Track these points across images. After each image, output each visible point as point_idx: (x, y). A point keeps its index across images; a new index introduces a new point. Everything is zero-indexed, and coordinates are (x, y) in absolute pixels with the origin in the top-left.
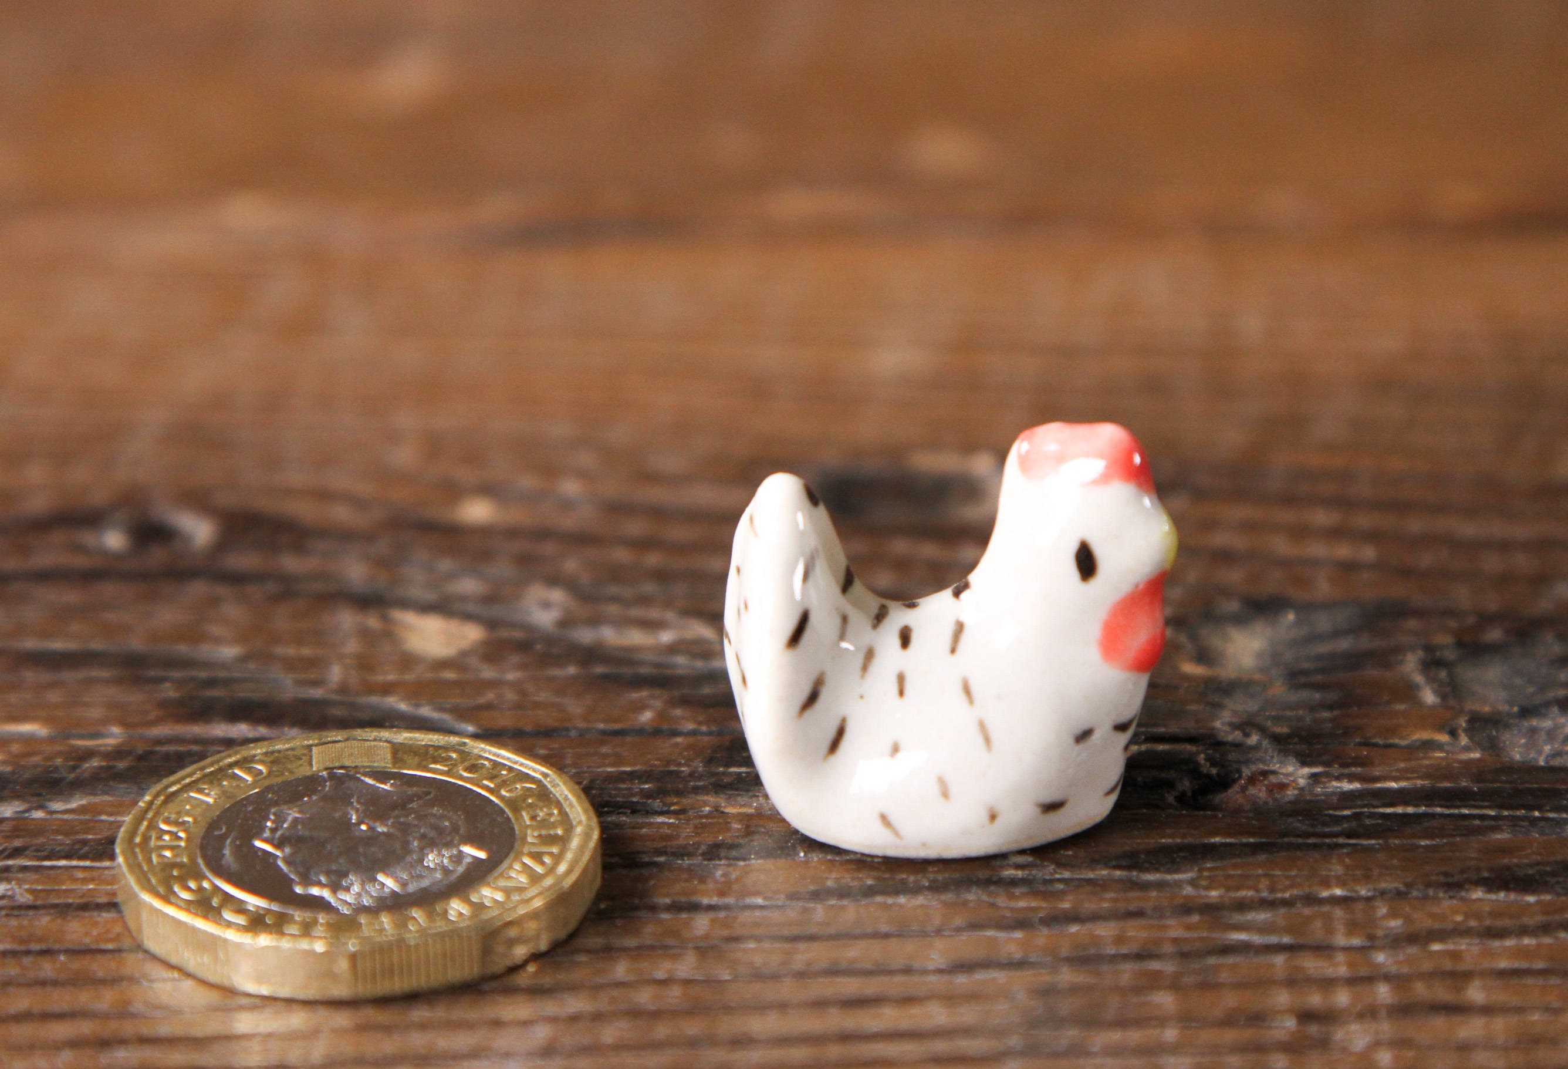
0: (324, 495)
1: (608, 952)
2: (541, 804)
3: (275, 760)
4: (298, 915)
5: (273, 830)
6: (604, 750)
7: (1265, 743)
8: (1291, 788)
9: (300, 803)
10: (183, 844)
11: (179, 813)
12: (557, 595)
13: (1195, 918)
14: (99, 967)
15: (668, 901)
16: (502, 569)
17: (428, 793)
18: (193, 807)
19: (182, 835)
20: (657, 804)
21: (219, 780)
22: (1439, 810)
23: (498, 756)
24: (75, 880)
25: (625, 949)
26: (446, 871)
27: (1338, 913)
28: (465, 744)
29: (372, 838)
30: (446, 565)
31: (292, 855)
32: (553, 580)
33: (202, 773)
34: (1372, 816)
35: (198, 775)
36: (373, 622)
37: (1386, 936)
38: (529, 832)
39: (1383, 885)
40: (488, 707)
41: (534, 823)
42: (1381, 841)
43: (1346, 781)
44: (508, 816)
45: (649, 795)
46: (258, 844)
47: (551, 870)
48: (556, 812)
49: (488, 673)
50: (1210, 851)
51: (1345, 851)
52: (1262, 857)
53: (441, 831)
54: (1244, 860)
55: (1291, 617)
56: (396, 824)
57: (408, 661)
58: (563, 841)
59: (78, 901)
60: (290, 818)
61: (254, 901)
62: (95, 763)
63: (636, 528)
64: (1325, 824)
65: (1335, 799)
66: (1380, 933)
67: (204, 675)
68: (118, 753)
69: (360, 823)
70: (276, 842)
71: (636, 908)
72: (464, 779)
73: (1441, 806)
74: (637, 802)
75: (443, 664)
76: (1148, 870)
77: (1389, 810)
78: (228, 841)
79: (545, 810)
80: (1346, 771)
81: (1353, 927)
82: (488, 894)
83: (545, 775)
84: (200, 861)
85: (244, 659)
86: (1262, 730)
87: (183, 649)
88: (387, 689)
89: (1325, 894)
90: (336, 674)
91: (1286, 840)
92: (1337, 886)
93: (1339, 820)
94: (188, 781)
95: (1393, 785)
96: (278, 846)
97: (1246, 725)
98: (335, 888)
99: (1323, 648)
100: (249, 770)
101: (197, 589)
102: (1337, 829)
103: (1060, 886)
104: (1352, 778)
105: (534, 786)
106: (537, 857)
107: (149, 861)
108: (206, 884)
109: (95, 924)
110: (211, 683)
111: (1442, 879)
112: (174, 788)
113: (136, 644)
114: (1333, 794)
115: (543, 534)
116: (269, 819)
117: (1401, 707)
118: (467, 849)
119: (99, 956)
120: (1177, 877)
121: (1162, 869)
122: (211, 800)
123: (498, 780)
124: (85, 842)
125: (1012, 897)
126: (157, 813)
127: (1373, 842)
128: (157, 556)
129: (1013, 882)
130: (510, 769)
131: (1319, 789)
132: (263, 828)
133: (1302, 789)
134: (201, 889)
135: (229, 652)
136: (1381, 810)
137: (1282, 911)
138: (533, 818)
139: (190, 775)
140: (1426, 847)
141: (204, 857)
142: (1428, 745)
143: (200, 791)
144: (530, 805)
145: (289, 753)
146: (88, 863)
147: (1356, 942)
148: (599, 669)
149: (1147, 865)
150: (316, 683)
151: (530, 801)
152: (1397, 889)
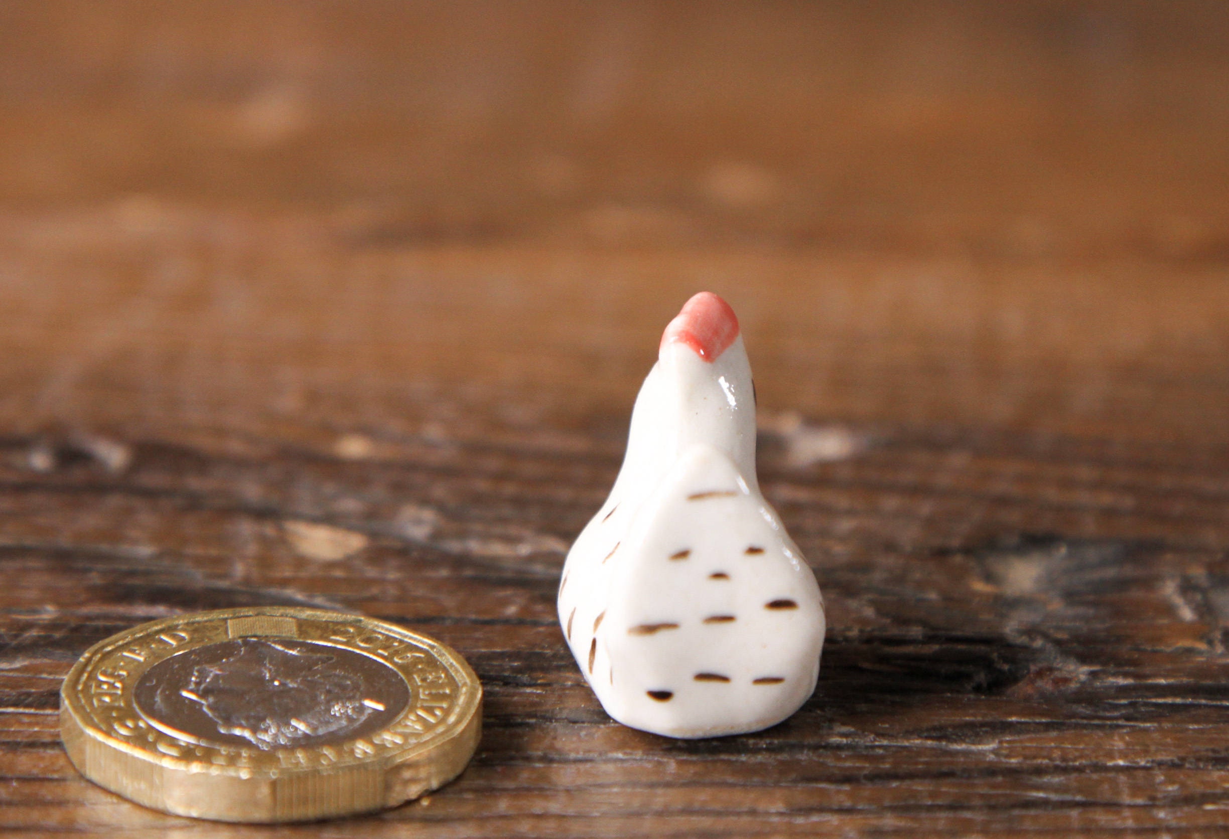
0: (220, 432)
1: (490, 792)
2: (429, 669)
3: (195, 629)
4: (224, 750)
5: (198, 684)
6: (478, 635)
7: (1049, 646)
8: (1074, 682)
9: (219, 663)
10: (119, 692)
11: (115, 668)
12: (428, 515)
13: (1000, 779)
14: (47, 792)
16: (379, 492)
17: (332, 659)
18: (127, 664)
19: (118, 685)
20: (525, 678)
21: (148, 643)
22: (1203, 702)
23: (390, 630)
24: (21, 723)
25: (505, 790)
26: (350, 719)
27: (1122, 778)
28: (360, 621)
29: (284, 691)
30: (329, 488)
31: (215, 703)
32: (425, 501)
33: (133, 637)
34: (1146, 704)
35: (129, 639)
36: (269, 530)
37: (1165, 797)
38: (421, 690)
39: (1159, 758)
40: (374, 599)
41: (425, 684)
42: (1156, 725)
43: (1121, 677)
44: (401, 678)
45: (519, 670)
46: (185, 694)
47: (442, 721)
48: (443, 675)
49: (371, 572)
50: (1007, 727)
51: (1125, 731)
52: (1054, 734)
53: (343, 688)
54: (1038, 736)
55: (1063, 550)
56: (304, 680)
57: (301, 561)
58: (452, 698)
59: (25, 740)
60: (212, 675)
61: (184, 738)
62: (34, 633)
63: (493, 464)
64: (1105, 710)
65: (1113, 691)
66: (1159, 795)
67: (124, 567)
68: (53, 626)
69: (272, 680)
70: (200, 693)
71: (512, 758)
72: (361, 649)
73: (1205, 699)
74: (509, 677)
75: (332, 565)
76: (955, 741)
77: (1161, 701)
78: (159, 692)
79: (433, 674)
80: (1121, 670)
81: (1135, 790)
82: (388, 737)
83: (432, 647)
84: (135, 706)
85: (160, 556)
86: (1046, 636)
87: (104, 547)
88: (285, 582)
89: (1110, 764)
90: (239, 570)
91: (1073, 721)
92: (1120, 758)
93: (1116, 707)
94: (121, 643)
95: (1163, 681)
96: (204, 694)
97: (1031, 631)
98: (255, 730)
99: (1096, 575)
100: (174, 637)
101: (114, 501)
102: (1116, 714)
103: (881, 751)
104: (1126, 675)
105: (422, 655)
106: (430, 710)
107: (92, 704)
108: (142, 724)
109: (42, 758)
110: (132, 573)
111: (1210, 754)
112: (109, 648)
113: (65, 541)
114: (1110, 687)
115: (412, 467)
116: (194, 675)
117: (1164, 621)
118: (368, 703)
119: (47, 784)
120: (980, 747)
121: (967, 740)
122: (142, 659)
123: (391, 650)
124: (29, 695)
125: (839, 759)
126: (94, 669)
127: (1148, 725)
128: (78, 474)
129: (839, 747)
130: (401, 642)
131: (1098, 684)
132: (188, 682)
133: (1083, 683)
134: (137, 727)
135: (145, 550)
136: (1154, 700)
137: (1074, 775)
138: (424, 680)
139: (123, 639)
140: (1194, 730)
141: (139, 703)
142: (1190, 651)
143: (133, 651)
144: (421, 670)
145: (207, 624)
146: (32, 711)
147: (1140, 801)
148: (468, 572)
149: (954, 737)
150: (224, 576)
151: (420, 666)
152: (1172, 761)
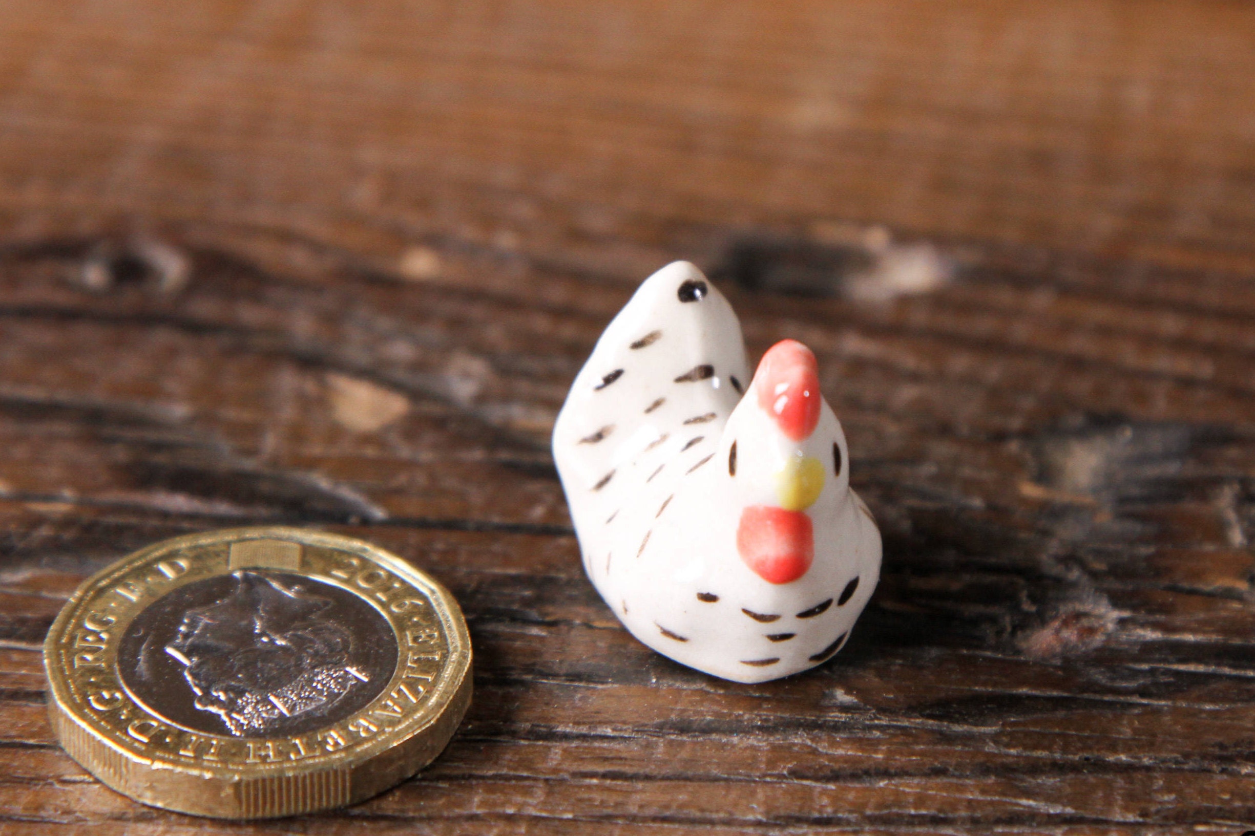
0: (286, 237)
1: (466, 781)
2: (425, 624)
3: (199, 556)
4: (195, 735)
5: (186, 636)
7: (1085, 579)
8: (1100, 633)
9: (212, 606)
10: (103, 647)
11: (104, 611)
12: (477, 366)
13: (992, 780)
14: (21, 763)
15: (528, 725)
16: (433, 333)
17: (326, 604)
18: (120, 604)
19: (104, 636)
20: (534, 614)
21: (144, 575)
22: (1227, 670)
23: (394, 566)
24: (10, 662)
25: (483, 778)
27: (1120, 782)
28: (365, 550)
30: (384, 323)
31: (198, 666)
32: (478, 349)
33: (131, 567)
34: (1167, 672)
35: (126, 569)
36: (310, 386)
37: (1158, 812)
38: (410, 654)
39: (1164, 755)
40: (399, 491)
41: (416, 645)
42: (1170, 703)
43: (1149, 629)
44: (394, 635)
45: (528, 603)
46: (170, 650)
47: (423, 701)
48: (436, 634)
49: (404, 451)
50: (1015, 703)
51: (1136, 711)
52: (1061, 714)
53: (332, 648)
54: (1045, 716)
55: (1128, 433)
56: (294, 639)
57: (336, 432)
58: (438, 667)
59: (10, 687)
60: (201, 624)
61: (158, 720)
62: (45, 532)
63: (557, 293)
64: (1123, 678)
65: (1137, 649)
66: (1153, 808)
67: (152, 436)
69: (263, 634)
70: (186, 650)
71: (499, 733)
72: (360, 590)
73: (1231, 666)
74: (517, 611)
75: (367, 439)
76: (957, 722)
77: (1182, 667)
78: (144, 647)
79: (427, 631)
80: (1151, 618)
81: (1131, 799)
82: (363, 724)
83: (433, 592)
84: (116, 667)
85: (193, 420)
86: (1083, 566)
87: (138, 406)
88: (312, 464)
89: (1111, 758)
90: (271, 442)
91: (1086, 695)
92: (1123, 752)
93: (1136, 674)
94: (116, 575)
95: (1190, 638)
96: (188, 655)
97: (1070, 558)
99: (1151, 471)
100: (173, 565)
101: (162, 337)
102: (1133, 685)
103: (877, 734)
104: (1155, 626)
105: (420, 603)
106: (412, 685)
107: (72, 664)
108: (118, 695)
109: (22, 715)
110: (157, 447)
111: (1217, 751)
112: (104, 583)
113: (98, 396)
114: (1136, 643)
115: (474, 295)
116: (183, 623)
117: (1210, 547)
118: (353, 671)
119: (21, 752)
120: (983, 729)
121: (970, 721)
122: (134, 598)
123: (390, 593)
124: (23, 621)
125: (833, 744)
126: (86, 610)
127: (1163, 703)
128: (129, 298)
129: (836, 727)
130: (403, 582)
131: (1124, 637)
132: (176, 632)
133: (1109, 635)
134: (113, 700)
135: (179, 411)
136: (1176, 667)
137: (1070, 776)
138: (415, 639)
139: (119, 569)
140: (1210, 712)
141: (121, 663)
142: (1229, 595)
143: (126, 586)
144: (416, 625)
145: (210, 548)
146: (23, 645)
147: (1131, 818)
148: (504, 455)
149: (957, 716)
150: (251, 452)
151: (415, 619)
152: (1175, 758)
